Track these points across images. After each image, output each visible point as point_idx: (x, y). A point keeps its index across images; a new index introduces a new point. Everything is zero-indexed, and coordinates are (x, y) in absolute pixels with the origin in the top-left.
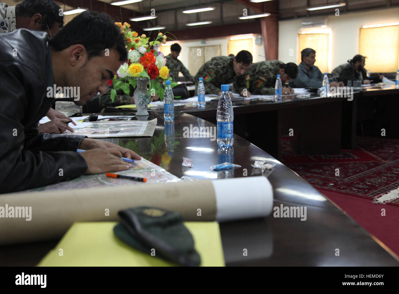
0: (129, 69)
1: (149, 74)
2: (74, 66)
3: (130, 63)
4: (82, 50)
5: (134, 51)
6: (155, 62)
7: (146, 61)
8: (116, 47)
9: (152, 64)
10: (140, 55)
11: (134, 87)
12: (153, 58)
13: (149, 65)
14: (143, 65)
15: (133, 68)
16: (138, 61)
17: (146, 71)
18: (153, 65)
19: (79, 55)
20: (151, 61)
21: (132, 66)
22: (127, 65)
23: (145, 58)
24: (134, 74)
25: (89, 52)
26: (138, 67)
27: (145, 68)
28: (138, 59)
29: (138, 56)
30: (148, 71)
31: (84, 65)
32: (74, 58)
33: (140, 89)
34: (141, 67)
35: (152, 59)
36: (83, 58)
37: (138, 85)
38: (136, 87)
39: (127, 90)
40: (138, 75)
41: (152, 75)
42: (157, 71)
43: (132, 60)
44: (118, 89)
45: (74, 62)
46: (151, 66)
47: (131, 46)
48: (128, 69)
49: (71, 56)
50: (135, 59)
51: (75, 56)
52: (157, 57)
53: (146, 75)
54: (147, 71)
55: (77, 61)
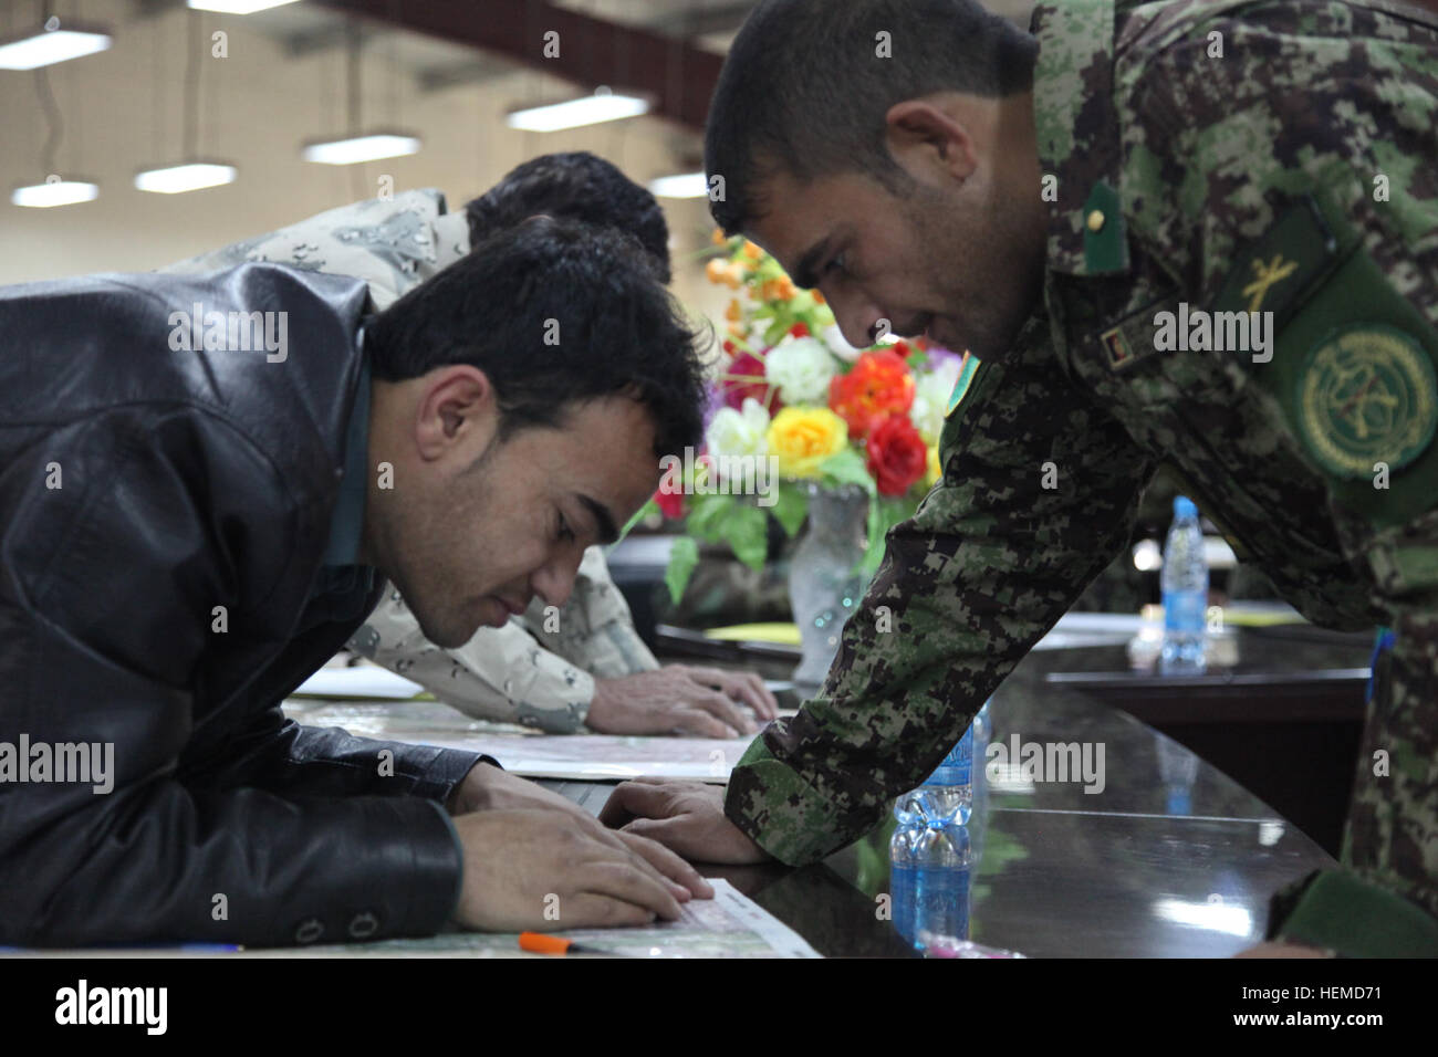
0: (771, 435)
1: (873, 468)
2: (428, 460)
3: (775, 406)
4: (476, 394)
5: (803, 342)
6: (908, 406)
7: (865, 400)
8: (637, 392)
9: (893, 415)
10: (831, 364)
11: (792, 529)
12: (899, 382)
13: (878, 418)
14: (847, 417)
15: (793, 433)
16: (822, 397)
17: (857, 449)
18: (897, 423)
19: (461, 412)
20: (890, 397)
21: (787, 419)
22: (763, 413)
23: (860, 382)
24: (792, 461)
25: (509, 406)
26: (821, 432)
27: (854, 434)
28: (821, 384)
29: (823, 372)
30: (868, 449)
31: (481, 462)
32: (435, 427)
33: (824, 542)
34: (834, 428)
35: (895, 391)
36: (479, 430)
37: (815, 523)
38: (805, 528)
39: (751, 545)
40: (813, 469)
41: (888, 473)
42: (917, 453)
43: (791, 391)
44: (712, 539)
45: (437, 444)
46: (886, 426)
47: (792, 322)
48: (764, 435)
49: (426, 416)
50: (805, 386)
51: (442, 413)
52: (926, 380)
53: (855, 472)
54: (864, 453)
55: (447, 441)
